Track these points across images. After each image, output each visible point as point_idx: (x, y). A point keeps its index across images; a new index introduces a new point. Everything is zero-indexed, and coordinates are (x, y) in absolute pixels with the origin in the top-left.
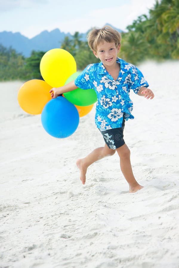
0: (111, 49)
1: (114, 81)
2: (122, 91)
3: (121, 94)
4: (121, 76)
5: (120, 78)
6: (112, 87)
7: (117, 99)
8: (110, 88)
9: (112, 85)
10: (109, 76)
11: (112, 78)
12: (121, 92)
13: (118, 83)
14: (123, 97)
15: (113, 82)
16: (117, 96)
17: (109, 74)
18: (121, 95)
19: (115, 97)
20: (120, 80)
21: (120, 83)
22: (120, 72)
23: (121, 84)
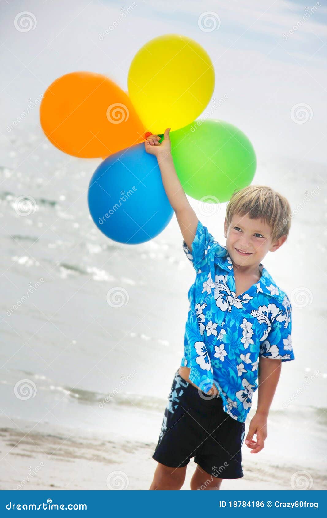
0: (258, 235)
1: (234, 294)
2: (234, 325)
3: (228, 329)
4: (252, 292)
5: (246, 297)
6: (223, 303)
7: (215, 333)
8: (220, 303)
9: (224, 300)
10: (231, 281)
11: (234, 288)
12: (231, 326)
13: (239, 305)
14: (228, 339)
15: (231, 295)
16: (218, 329)
17: (234, 277)
18: (227, 333)
19: (215, 325)
20: (246, 300)
21: (242, 307)
22: (255, 285)
23: (245, 309)
